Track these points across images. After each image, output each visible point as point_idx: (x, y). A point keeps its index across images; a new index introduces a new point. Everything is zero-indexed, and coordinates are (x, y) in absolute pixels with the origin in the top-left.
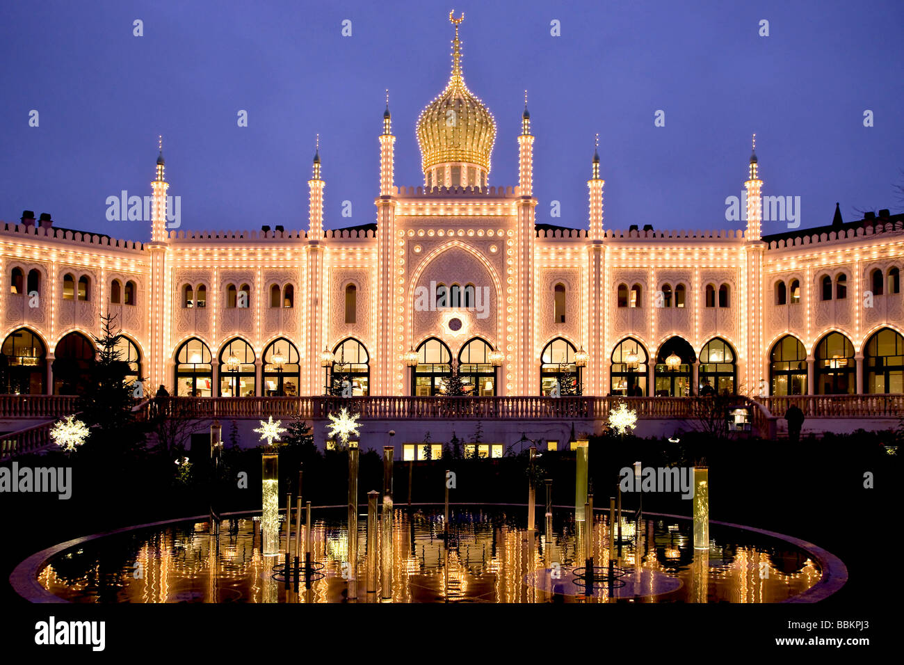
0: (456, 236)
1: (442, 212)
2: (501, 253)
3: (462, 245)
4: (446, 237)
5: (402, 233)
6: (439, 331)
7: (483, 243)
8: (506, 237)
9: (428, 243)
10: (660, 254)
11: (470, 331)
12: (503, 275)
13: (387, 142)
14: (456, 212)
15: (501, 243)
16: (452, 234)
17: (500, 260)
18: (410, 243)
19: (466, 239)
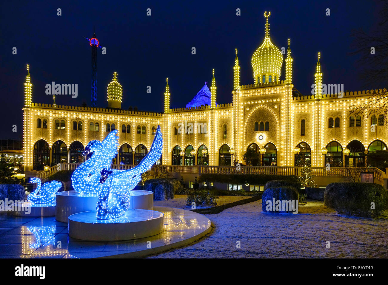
0: (262, 103)
1: (256, 94)
2: (279, 109)
3: (264, 106)
4: (258, 104)
5: (242, 103)
6: (255, 140)
7: (272, 105)
8: (281, 101)
9: (251, 107)
10: (348, 103)
11: (267, 140)
12: (280, 117)
13: (237, 68)
14: (262, 93)
15: (279, 104)
16: (260, 102)
17: (278, 111)
18: (245, 107)
19: (265, 104)
